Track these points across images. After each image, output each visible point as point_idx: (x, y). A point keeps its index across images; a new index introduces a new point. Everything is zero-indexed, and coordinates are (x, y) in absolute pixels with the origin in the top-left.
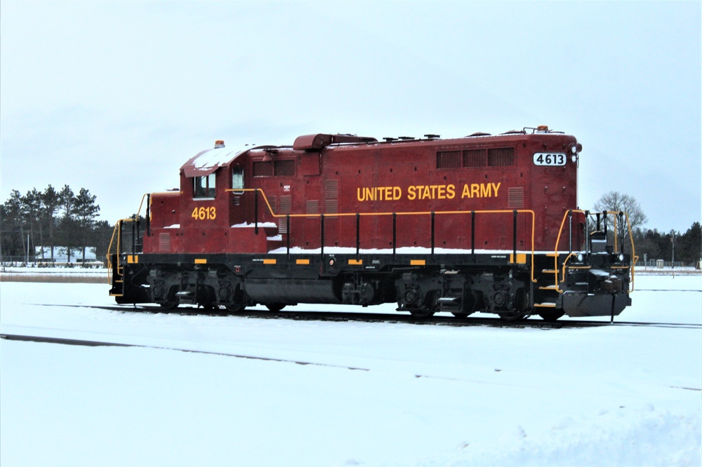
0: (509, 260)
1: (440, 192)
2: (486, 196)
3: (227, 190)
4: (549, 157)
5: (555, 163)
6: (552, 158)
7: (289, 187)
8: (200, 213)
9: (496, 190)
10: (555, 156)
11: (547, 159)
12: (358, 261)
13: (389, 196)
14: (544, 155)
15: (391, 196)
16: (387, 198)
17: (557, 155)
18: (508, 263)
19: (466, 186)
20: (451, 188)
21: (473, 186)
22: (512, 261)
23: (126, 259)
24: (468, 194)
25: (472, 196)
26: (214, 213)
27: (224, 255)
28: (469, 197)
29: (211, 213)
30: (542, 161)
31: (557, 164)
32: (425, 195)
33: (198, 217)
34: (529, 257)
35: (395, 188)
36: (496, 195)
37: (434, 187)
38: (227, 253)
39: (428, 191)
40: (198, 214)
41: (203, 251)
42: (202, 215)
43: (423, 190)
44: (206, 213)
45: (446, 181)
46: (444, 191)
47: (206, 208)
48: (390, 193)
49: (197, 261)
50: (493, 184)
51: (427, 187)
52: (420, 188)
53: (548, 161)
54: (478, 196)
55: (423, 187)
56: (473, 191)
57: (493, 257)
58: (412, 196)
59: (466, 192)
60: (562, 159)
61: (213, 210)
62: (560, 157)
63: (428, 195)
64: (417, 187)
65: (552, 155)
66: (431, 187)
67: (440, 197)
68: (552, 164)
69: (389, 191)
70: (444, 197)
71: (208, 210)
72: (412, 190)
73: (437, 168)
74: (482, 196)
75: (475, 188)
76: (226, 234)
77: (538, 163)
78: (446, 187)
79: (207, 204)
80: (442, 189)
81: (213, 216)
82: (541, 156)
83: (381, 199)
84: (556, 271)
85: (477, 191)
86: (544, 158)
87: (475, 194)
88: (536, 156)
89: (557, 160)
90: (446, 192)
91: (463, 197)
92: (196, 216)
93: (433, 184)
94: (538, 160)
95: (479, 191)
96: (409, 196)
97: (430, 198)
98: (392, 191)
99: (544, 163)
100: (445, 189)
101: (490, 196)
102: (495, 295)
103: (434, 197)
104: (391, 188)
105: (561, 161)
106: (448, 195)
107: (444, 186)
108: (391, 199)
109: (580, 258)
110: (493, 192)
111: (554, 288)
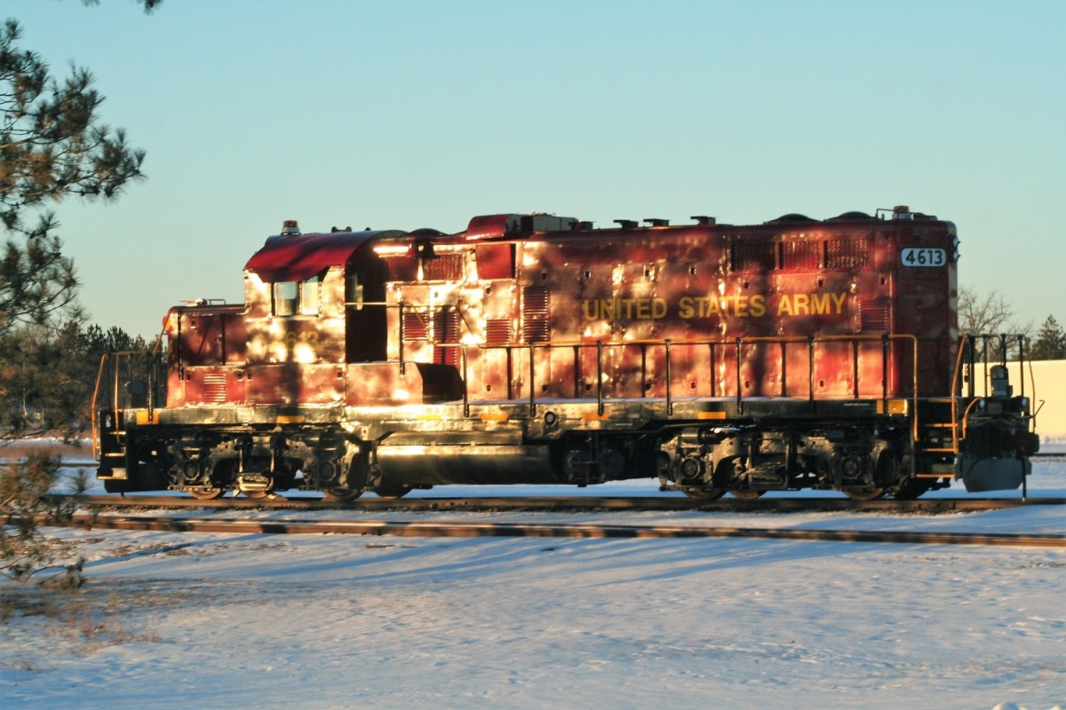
0: (875, 407)
1: (737, 306)
2: (820, 312)
3: (340, 304)
4: (922, 254)
5: (931, 262)
6: (926, 255)
8: (288, 341)
9: (838, 303)
10: (930, 252)
11: (920, 257)
12: (601, 415)
13: (644, 312)
14: (916, 251)
15: (649, 312)
16: (640, 316)
17: (934, 250)
18: (872, 414)
19: (785, 298)
20: (757, 301)
21: (796, 297)
22: (880, 410)
23: (134, 417)
24: (789, 309)
25: (797, 313)
26: (315, 341)
27: (338, 408)
28: (791, 313)
29: (310, 340)
30: (913, 260)
31: (933, 265)
32: (710, 311)
35: (655, 301)
36: (839, 311)
37: (726, 299)
38: (343, 406)
39: (717, 306)
41: (292, 402)
43: (706, 304)
44: (299, 341)
45: (749, 289)
46: (744, 306)
47: (299, 333)
48: (646, 308)
49: (282, 420)
50: (834, 295)
51: (714, 299)
52: (701, 300)
53: (922, 260)
54: (807, 313)
55: (707, 299)
56: (797, 305)
57: (846, 405)
58: (686, 312)
59: (785, 306)
60: (940, 257)
61: (313, 337)
62: (938, 254)
63: (717, 311)
64: (696, 299)
65: (927, 250)
66: (721, 298)
67: (737, 314)
68: (927, 264)
69: (643, 304)
70: (745, 314)
71: (303, 336)
72: (686, 303)
73: (733, 269)
74: (813, 313)
75: (802, 300)
76: (339, 375)
77: (908, 264)
78: (749, 298)
79: (300, 327)
80: (741, 302)
82: (911, 253)
83: (629, 317)
85: (804, 305)
86: (916, 256)
87: (801, 310)
88: (905, 253)
89: (932, 258)
90: (750, 307)
91: (779, 314)
93: (725, 295)
94: (908, 259)
95: (809, 305)
96: (681, 314)
97: (720, 315)
98: (649, 304)
99: (916, 263)
100: (747, 301)
101: (828, 312)
102: (845, 461)
103: (727, 314)
104: (646, 300)
105: (938, 260)
107: (745, 298)
108: (647, 316)
109: (982, 403)
110: (833, 305)
111: (951, 450)
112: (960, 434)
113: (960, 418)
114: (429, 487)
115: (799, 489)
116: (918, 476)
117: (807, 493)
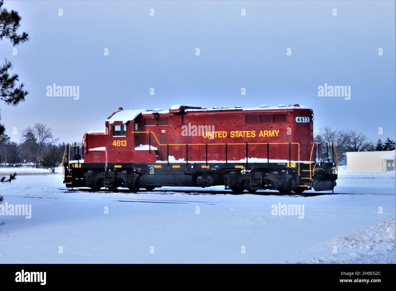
0: (287, 165)
1: (247, 134)
2: (272, 136)
3: (133, 132)
4: (302, 119)
5: (305, 121)
6: (303, 119)
7: (165, 131)
8: (117, 143)
9: (277, 133)
10: (305, 118)
11: (301, 120)
12: (207, 166)
13: (220, 136)
14: (300, 118)
15: (222, 136)
16: (219, 137)
17: (306, 118)
18: (286, 167)
19: (261, 132)
20: (253, 132)
21: (265, 131)
22: (288, 166)
23: (74, 165)
25: (265, 136)
26: (125, 143)
27: (132, 163)
28: (263, 136)
29: (123, 143)
30: (299, 120)
31: (306, 122)
32: (239, 135)
33: (116, 145)
34: (297, 164)
35: (224, 132)
36: (277, 136)
37: (244, 132)
38: (133, 162)
39: (241, 134)
40: (116, 143)
41: (119, 161)
42: (119, 144)
43: (238, 133)
44: (121, 143)
45: (250, 129)
46: (249, 134)
47: (121, 141)
48: (221, 134)
49: (116, 166)
50: (276, 131)
51: (241, 132)
52: (237, 132)
53: (302, 120)
54: (268, 136)
55: (238, 132)
56: (265, 134)
57: (278, 164)
58: (233, 136)
59: (261, 134)
60: (308, 120)
61: (125, 142)
63: (242, 135)
64: (235, 132)
65: (303, 118)
66: (243, 132)
67: (247, 136)
68: (304, 122)
69: (220, 133)
70: (250, 136)
71: (122, 142)
72: (232, 133)
73: (246, 123)
74: (269, 136)
75: (266, 132)
76: (132, 153)
77: (297, 121)
78: (251, 132)
79: (121, 139)
80: (248, 133)
81: (125, 144)
82: (299, 118)
83: (216, 137)
84: (310, 171)
85: (267, 134)
86: (300, 119)
87: (266, 135)
88: (297, 118)
89: (306, 120)
90: (251, 134)
91: (260, 136)
92: (115, 145)
93: (244, 130)
94: (298, 120)
95: (268, 134)
96: (231, 136)
97: (242, 137)
98: (222, 133)
99: (300, 122)
100: (250, 133)
101: (274, 136)
102: (278, 181)
103: (244, 136)
104: (221, 132)
105: (307, 121)
106: (252, 136)
107: (250, 131)
108: (221, 137)
109: (320, 164)
110: (275, 134)
111: (310, 178)
112: (312, 174)
113: (312, 169)
114: (160, 187)
115: (265, 189)
116: (300, 186)
117: (267, 190)
